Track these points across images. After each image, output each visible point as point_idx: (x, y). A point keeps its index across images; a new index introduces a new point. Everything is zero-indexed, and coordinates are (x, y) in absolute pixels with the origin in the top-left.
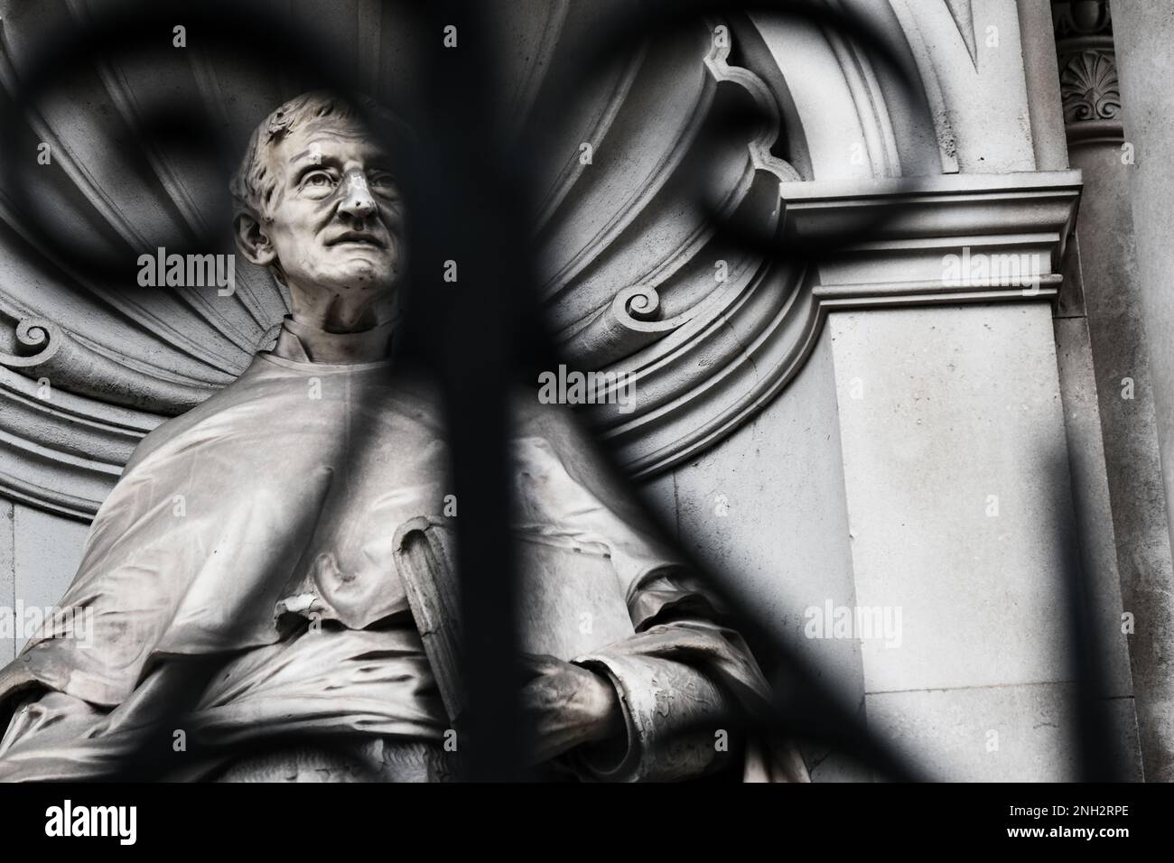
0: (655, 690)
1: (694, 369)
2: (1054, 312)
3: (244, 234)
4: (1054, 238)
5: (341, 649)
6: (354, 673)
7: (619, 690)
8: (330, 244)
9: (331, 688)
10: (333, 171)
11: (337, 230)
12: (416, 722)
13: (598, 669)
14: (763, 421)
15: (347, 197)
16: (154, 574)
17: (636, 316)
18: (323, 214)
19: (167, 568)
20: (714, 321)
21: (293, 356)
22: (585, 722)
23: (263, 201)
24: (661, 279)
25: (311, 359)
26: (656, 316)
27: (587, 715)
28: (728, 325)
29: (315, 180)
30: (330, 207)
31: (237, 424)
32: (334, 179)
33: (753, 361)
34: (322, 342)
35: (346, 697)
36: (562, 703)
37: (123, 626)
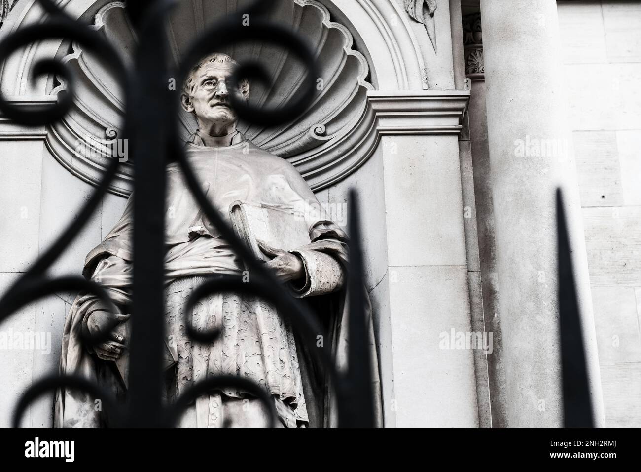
0: (316, 263)
1: (336, 153)
2: (459, 140)
3: (184, 101)
4: (460, 113)
5: (209, 245)
6: (214, 253)
7: (304, 262)
8: (212, 106)
9: (206, 258)
10: (214, 81)
11: (215, 101)
12: (234, 271)
13: (297, 255)
14: (359, 172)
15: (219, 90)
17: (317, 134)
18: (211, 95)
20: (344, 137)
21: (199, 144)
22: (291, 273)
23: (190, 90)
24: (326, 122)
25: (205, 145)
26: (324, 134)
27: (292, 270)
28: (348, 138)
29: (208, 84)
30: (213, 93)
32: (215, 84)
33: (356, 151)
34: (209, 139)
35: (211, 261)
36: (285, 266)
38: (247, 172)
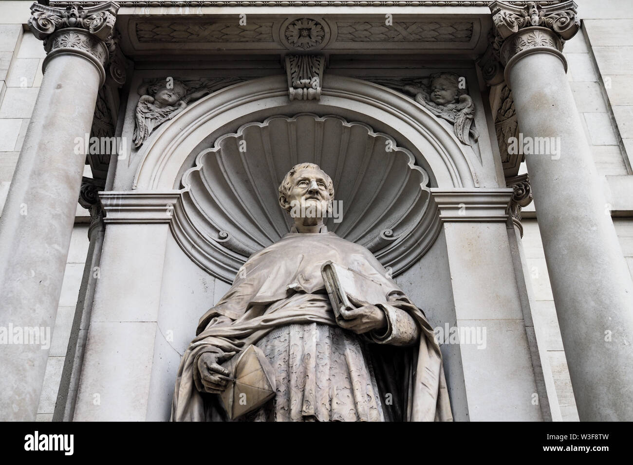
0: (396, 314)
1: (403, 249)
2: (507, 225)
3: (282, 201)
4: (506, 206)
5: (304, 298)
6: (308, 304)
7: (386, 313)
8: (306, 199)
9: (301, 308)
10: (307, 181)
11: (308, 196)
12: (326, 319)
13: (380, 307)
14: (422, 261)
15: (311, 187)
16: (252, 285)
17: (386, 236)
18: (304, 191)
19: (255, 283)
20: (408, 235)
21: (294, 232)
22: (375, 321)
23: (288, 191)
24: (393, 227)
25: (299, 233)
26: (392, 236)
27: (376, 318)
28: (413, 235)
29: (302, 183)
30: (306, 190)
31: (277, 247)
32: (308, 184)
33: (419, 245)
34: (302, 228)
35: (306, 310)
36: (369, 314)
37: (242, 299)
38: (334, 249)
